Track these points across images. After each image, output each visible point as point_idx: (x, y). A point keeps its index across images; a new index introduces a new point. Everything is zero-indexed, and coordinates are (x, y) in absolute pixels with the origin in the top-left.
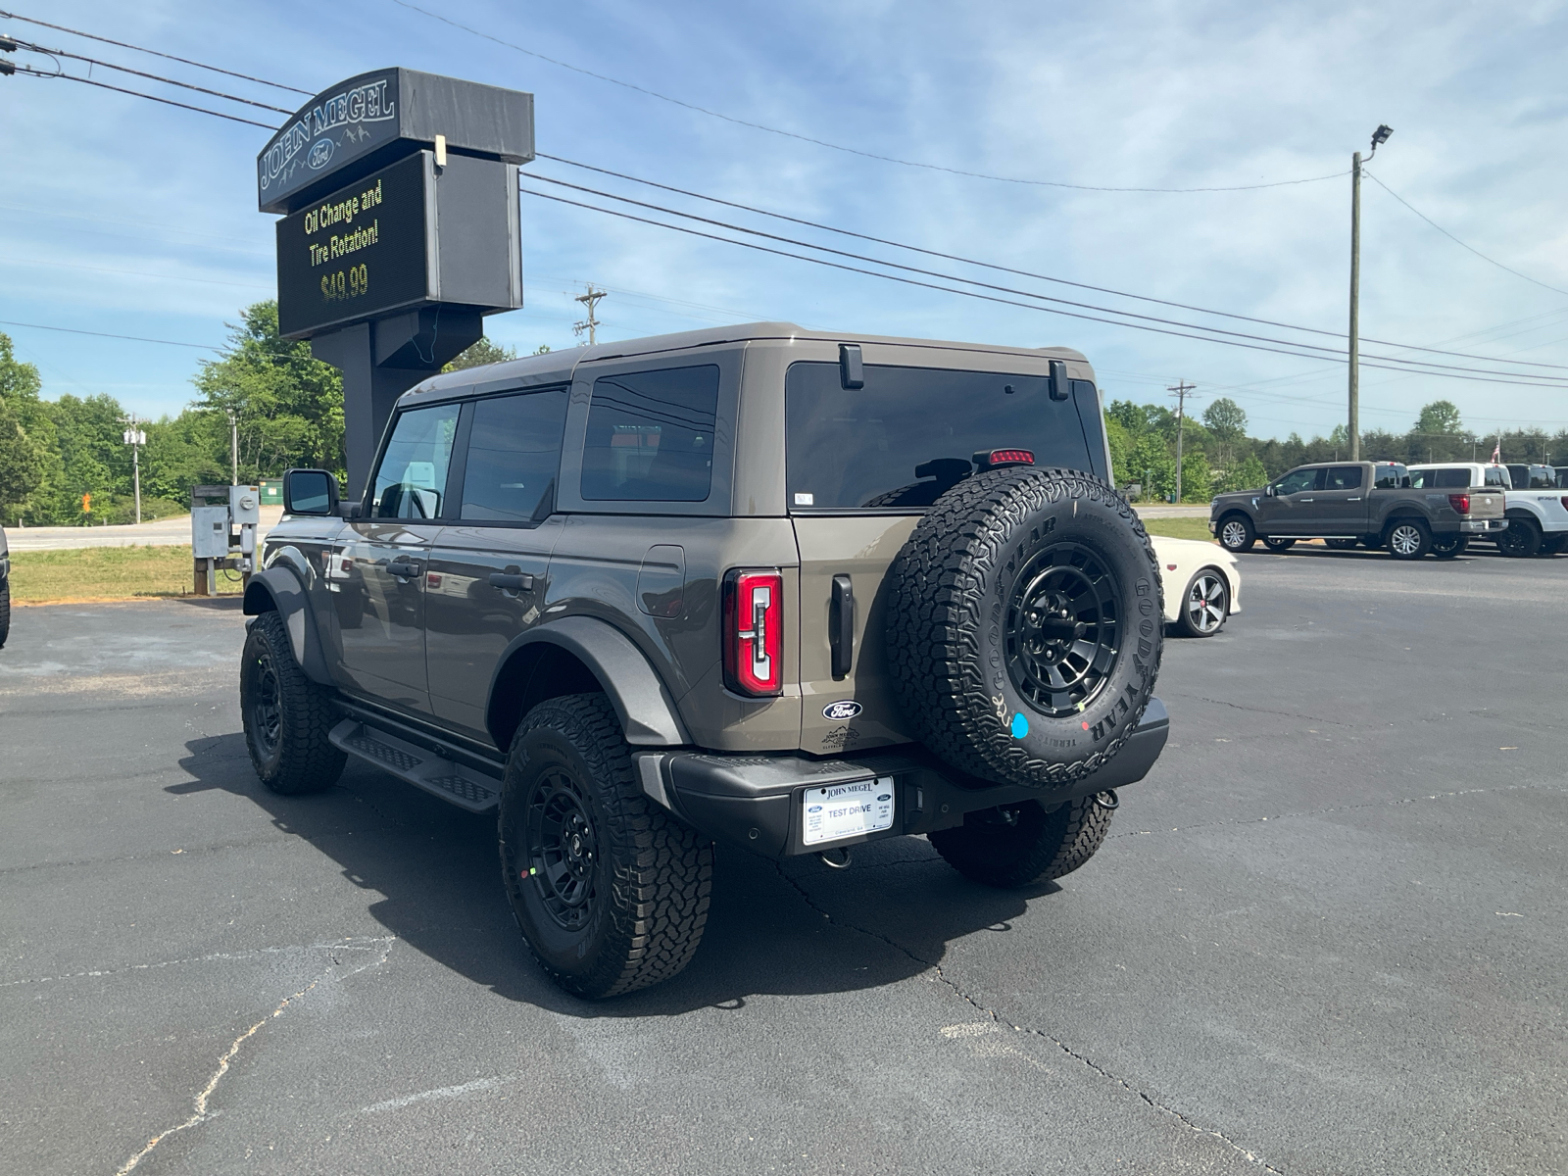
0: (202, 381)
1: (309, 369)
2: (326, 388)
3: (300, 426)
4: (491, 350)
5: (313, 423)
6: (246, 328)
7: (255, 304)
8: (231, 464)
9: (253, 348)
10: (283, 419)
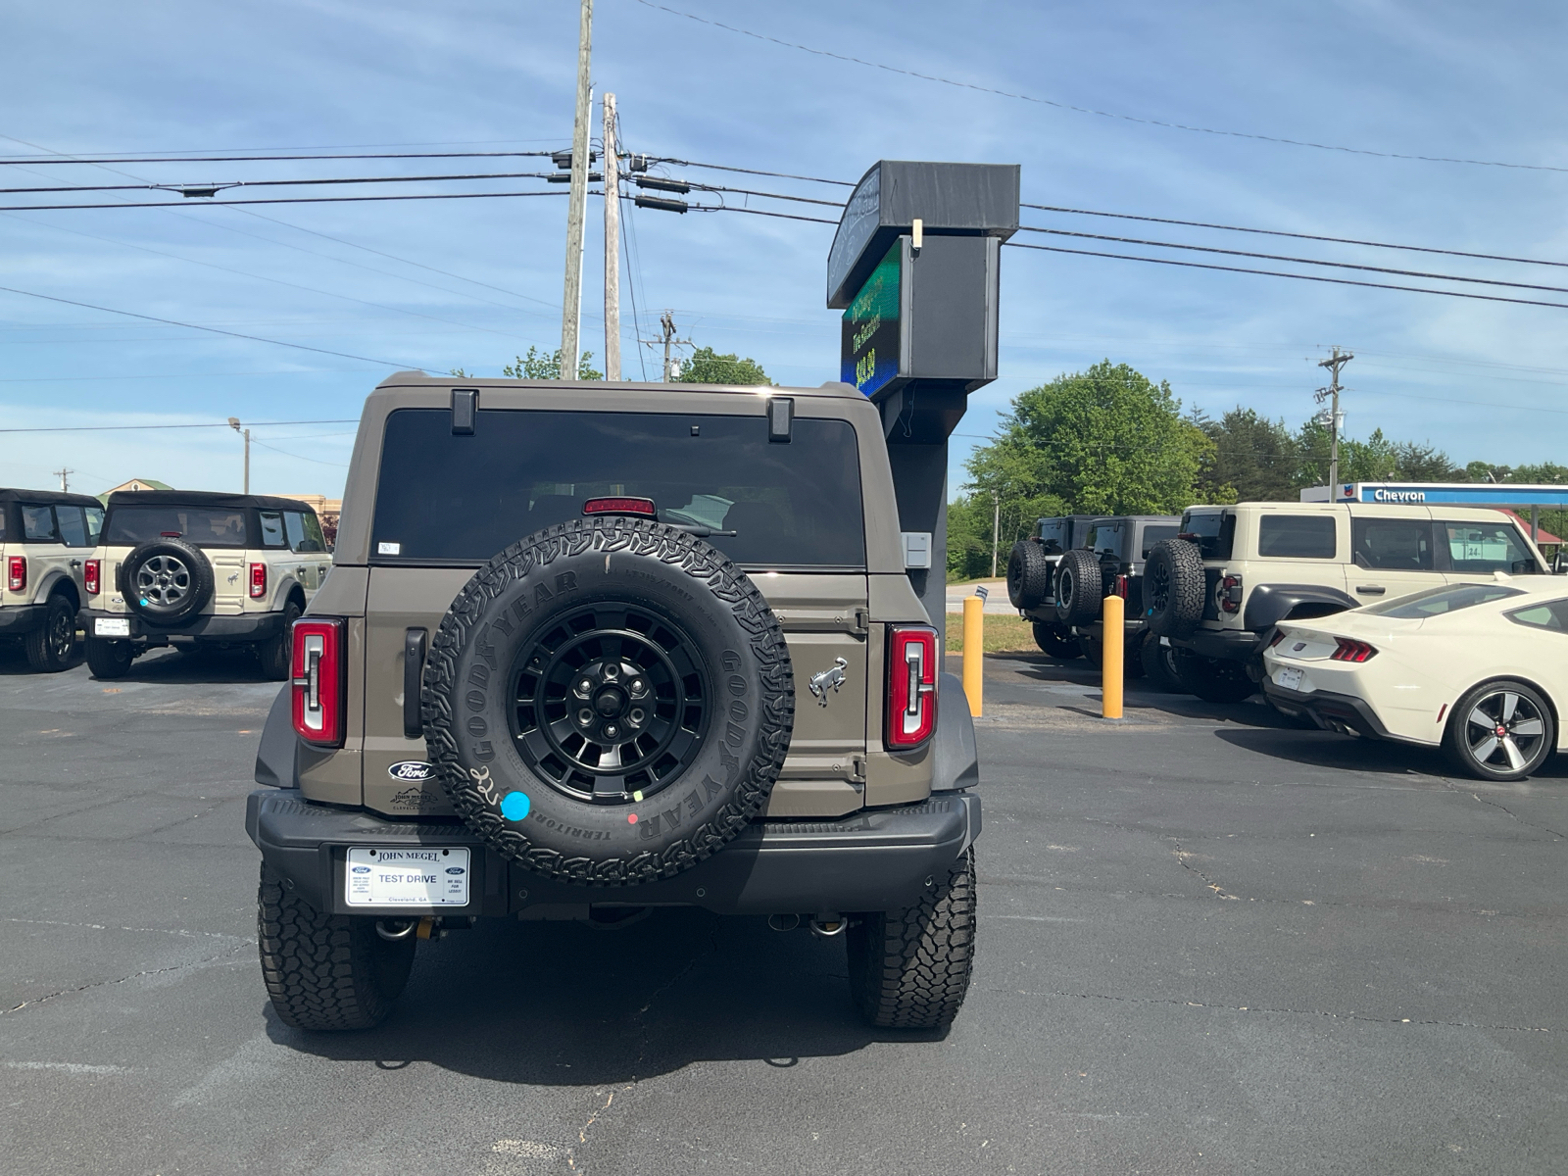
0: (972, 465)
1: (1067, 450)
2: (1082, 468)
3: (1056, 505)
4: (1256, 422)
5: (1067, 501)
6: (1014, 415)
7: (1023, 392)
8: (992, 541)
9: (1018, 434)
10: (1040, 498)
